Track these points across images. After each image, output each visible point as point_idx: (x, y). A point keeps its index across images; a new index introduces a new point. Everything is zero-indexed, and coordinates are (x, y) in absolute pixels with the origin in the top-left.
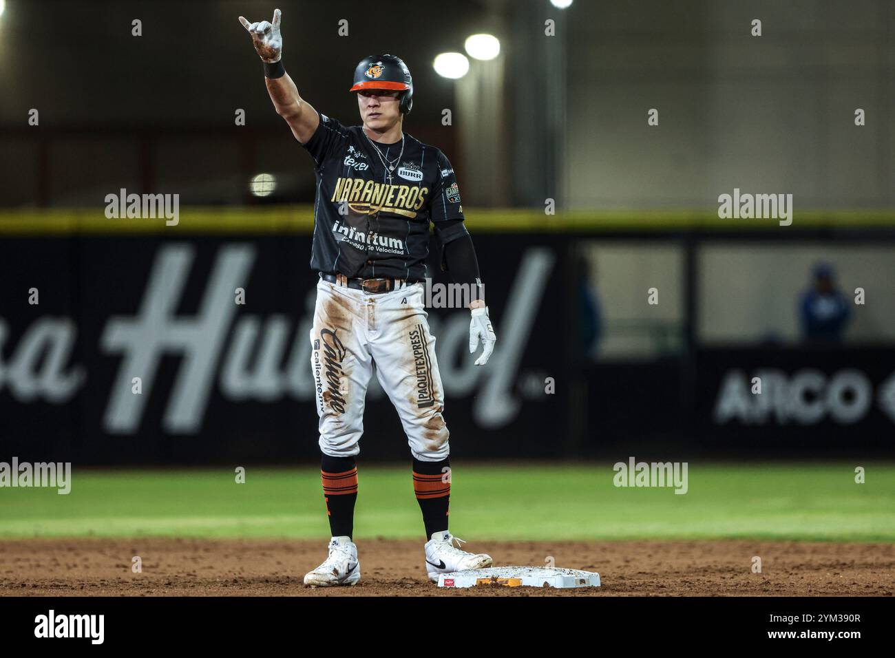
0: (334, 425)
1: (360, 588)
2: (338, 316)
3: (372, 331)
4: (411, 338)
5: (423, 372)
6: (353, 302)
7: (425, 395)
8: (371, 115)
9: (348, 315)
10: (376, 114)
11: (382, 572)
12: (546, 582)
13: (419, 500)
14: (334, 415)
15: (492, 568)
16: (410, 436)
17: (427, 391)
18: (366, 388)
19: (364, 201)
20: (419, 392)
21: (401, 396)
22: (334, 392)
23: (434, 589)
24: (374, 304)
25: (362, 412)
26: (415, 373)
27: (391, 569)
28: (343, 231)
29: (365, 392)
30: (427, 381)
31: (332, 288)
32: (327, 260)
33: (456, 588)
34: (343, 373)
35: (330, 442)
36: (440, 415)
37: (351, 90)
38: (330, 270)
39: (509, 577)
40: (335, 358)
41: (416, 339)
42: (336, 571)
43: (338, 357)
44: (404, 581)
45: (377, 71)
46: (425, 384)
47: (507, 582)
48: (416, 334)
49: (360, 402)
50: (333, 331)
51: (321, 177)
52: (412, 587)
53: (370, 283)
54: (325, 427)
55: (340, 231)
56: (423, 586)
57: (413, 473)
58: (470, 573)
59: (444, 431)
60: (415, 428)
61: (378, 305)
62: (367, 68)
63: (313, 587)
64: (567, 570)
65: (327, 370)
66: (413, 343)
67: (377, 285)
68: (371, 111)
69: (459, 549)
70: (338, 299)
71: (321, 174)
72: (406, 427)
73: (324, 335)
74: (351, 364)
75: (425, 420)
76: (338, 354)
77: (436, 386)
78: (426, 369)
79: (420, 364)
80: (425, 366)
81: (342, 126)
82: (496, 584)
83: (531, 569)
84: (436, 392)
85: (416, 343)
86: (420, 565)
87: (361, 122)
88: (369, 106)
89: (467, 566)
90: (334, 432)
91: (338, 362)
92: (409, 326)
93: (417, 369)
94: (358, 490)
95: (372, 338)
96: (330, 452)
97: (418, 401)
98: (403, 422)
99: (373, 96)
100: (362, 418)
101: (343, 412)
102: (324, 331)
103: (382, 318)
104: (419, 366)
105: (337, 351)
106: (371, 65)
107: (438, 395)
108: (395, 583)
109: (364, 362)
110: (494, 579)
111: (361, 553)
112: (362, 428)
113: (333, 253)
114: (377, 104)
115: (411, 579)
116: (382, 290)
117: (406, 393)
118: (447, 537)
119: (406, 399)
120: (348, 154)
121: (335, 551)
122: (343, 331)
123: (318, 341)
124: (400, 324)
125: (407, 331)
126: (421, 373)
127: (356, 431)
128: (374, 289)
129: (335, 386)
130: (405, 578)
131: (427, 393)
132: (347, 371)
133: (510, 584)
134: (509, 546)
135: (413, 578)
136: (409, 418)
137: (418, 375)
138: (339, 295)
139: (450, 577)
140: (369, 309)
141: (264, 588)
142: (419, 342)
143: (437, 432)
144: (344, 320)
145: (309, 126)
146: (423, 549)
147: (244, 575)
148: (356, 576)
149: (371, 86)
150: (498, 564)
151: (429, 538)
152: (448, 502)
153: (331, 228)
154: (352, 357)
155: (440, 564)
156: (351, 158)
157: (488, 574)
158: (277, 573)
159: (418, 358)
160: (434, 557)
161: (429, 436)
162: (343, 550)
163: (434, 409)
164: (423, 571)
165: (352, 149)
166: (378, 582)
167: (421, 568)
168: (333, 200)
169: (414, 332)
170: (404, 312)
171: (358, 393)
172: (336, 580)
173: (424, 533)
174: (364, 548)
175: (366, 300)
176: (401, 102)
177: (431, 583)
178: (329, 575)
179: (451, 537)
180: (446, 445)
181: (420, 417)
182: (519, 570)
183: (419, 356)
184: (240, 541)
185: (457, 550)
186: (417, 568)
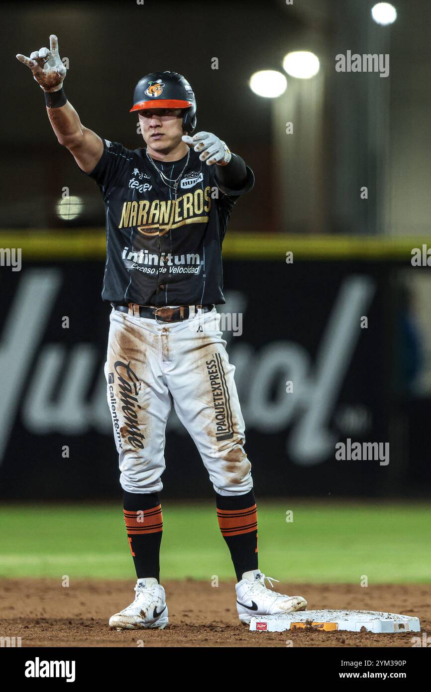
0: (135, 461)
1: (168, 631)
2: (131, 347)
3: (167, 362)
4: (208, 367)
5: (221, 403)
6: (145, 333)
7: (224, 427)
8: (153, 135)
9: (142, 346)
10: (158, 134)
11: (190, 614)
12: (363, 627)
13: (226, 538)
14: (133, 451)
15: (307, 612)
16: (211, 470)
17: (226, 423)
18: (166, 421)
19: (153, 223)
20: (217, 424)
21: (199, 429)
22: (132, 427)
23: (246, 633)
24: (168, 333)
25: (163, 446)
26: (212, 404)
27: (200, 611)
28: (133, 257)
29: (165, 425)
30: (225, 412)
31: (124, 318)
32: (119, 288)
33: (268, 632)
34: (139, 407)
35: (131, 478)
36: (240, 446)
37: (131, 111)
38: (121, 299)
39: (324, 621)
40: (130, 391)
41: (214, 369)
42: (143, 614)
43: (133, 390)
44: (214, 624)
45: (157, 90)
46: (224, 416)
47: (322, 626)
48: (213, 363)
49: (159, 436)
50: (126, 363)
51: (108, 205)
52: (222, 631)
53: (163, 311)
54: (125, 464)
55: (129, 258)
56: (234, 630)
57: (217, 510)
58: (284, 616)
59: (245, 463)
60: (215, 461)
61: (172, 335)
62: (147, 86)
63: (119, 630)
64: (386, 614)
65: (123, 404)
66: (210, 373)
67: (170, 314)
68: (153, 131)
69: (273, 590)
70: (130, 330)
71: (108, 202)
72: (206, 461)
73: (118, 368)
74: (147, 397)
75: (224, 453)
76: (133, 387)
77: (236, 417)
78: (224, 400)
79: (218, 395)
80: (223, 397)
81: (126, 149)
82: (310, 628)
83: (348, 613)
84: (236, 424)
85: (213, 372)
86: (231, 607)
87: (144, 145)
88: (151, 127)
89: (280, 608)
90: (134, 468)
91: (133, 395)
92: (206, 356)
93: (215, 400)
94: (164, 529)
95: (167, 369)
96: (131, 489)
97: (216, 434)
98: (203, 457)
99: (154, 116)
100: (163, 453)
101: (142, 447)
102: (118, 364)
103: (176, 348)
104: (216, 398)
105: (131, 384)
106: (150, 83)
107: (238, 427)
108: (204, 626)
109: (161, 394)
110: (309, 623)
111: (169, 595)
112: (163, 463)
113: (125, 282)
114: (159, 124)
115: (222, 622)
116: (176, 318)
117: (204, 426)
118: (258, 576)
119: (204, 432)
120: (133, 176)
121: (141, 594)
122: (138, 363)
123: (112, 374)
124: (196, 354)
125: (204, 360)
126: (219, 404)
127: (157, 466)
128: (168, 317)
129: (133, 421)
130: (215, 621)
131: (225, 425)
132: (145, 403)
133: (325, 628)
134: (325, 589)
135: (224, 621)
136: (207, 452)
137: (216, 407)
138: (132, 325)
139: (262, 621)
140: (162, 339)
141: (67, 630)
142: (216, 372)
143: (238, 464)
144: (138, 351)
145: (93, 154)
146: (234, 590)
147: (46, 616)
148: (165, 620)
149: (153, 105)
150: (313, 607)
151: (239, 578)
152: (256, 539)
153: (120, 257)
154: (149, 390)
155: (251, 605)
156: (135, 180)
157: (302, 618)
158: (80, 614)
159: (215, 389)
160: (246, 598)
161: (231, 469)
162: (150, 592)
163: (234, 441)
164: (233, 614)
165: (136, 171)
166: (187, 625)
167: (232, 611)
168: (120, 227)
169: (212, 361)
170: (200, 341)
171: (157, 427)
172: (143, 622)
173: (233, 574)
174: (171, 590)
175: (159, 330)
176: (184, 121)
177: (243, 626)
178: (135, 618)
179: (263, 577)
180: (249, 478)
181: (220, 450)
182: (335, 614)
183: (216, 386)
184: (43, 580)
185: (270, 592)
186: (228, 610)
